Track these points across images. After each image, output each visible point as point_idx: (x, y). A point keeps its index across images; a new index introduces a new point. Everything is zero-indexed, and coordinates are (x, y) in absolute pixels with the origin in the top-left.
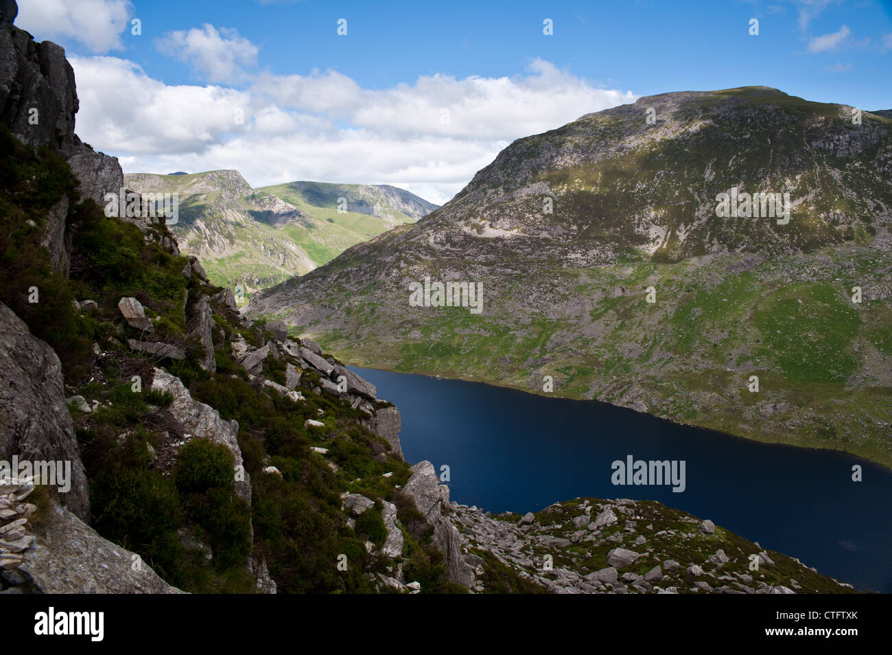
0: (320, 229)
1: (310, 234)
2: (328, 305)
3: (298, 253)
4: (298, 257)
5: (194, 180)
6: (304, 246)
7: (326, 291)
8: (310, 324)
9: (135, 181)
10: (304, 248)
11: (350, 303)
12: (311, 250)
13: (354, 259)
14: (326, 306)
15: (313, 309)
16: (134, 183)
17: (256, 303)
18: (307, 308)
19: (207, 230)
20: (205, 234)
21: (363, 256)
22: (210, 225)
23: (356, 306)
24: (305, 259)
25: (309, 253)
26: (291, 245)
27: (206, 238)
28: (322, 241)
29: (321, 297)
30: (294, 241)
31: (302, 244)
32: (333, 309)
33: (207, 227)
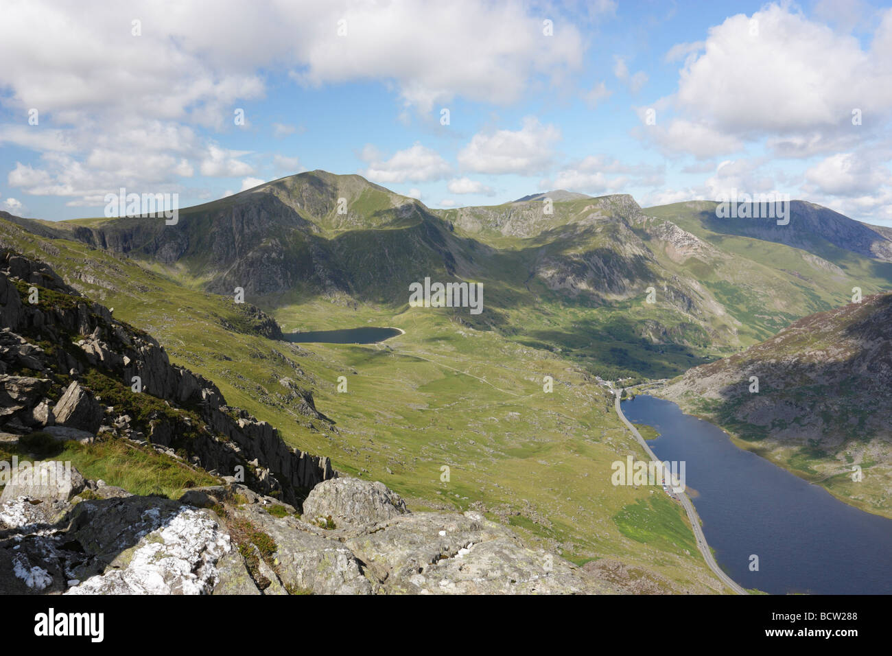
0: (727, 263)
1: (715, 270)
2: (793, 402)
3: (703, 294)
4: (703, 298)
5: (586, 209)
6: (708, 285)
7: (783, 379)
8: (774, 426)
9: (528, 210)
10: (708, 286)
11: (826, 406)
12: (717, 291)
13: (813, 336)
14: (791, 403)
15: (774, 405)
16: (527, 212)
17: (693, 381)
18: (767, 402)
19: (606, 268)
20: (604, 272)
21: (826, 333)
22: (609, 262)
23: (836, 412)
24: (712, 301)
25: (715, 294)
26: (694, 284)
27: (605, 277)
28: (730, 279)
29: (778, 386)
30: (698, 279)
31: (706, 283)
32: (802, 409)
33: (605, 265)
